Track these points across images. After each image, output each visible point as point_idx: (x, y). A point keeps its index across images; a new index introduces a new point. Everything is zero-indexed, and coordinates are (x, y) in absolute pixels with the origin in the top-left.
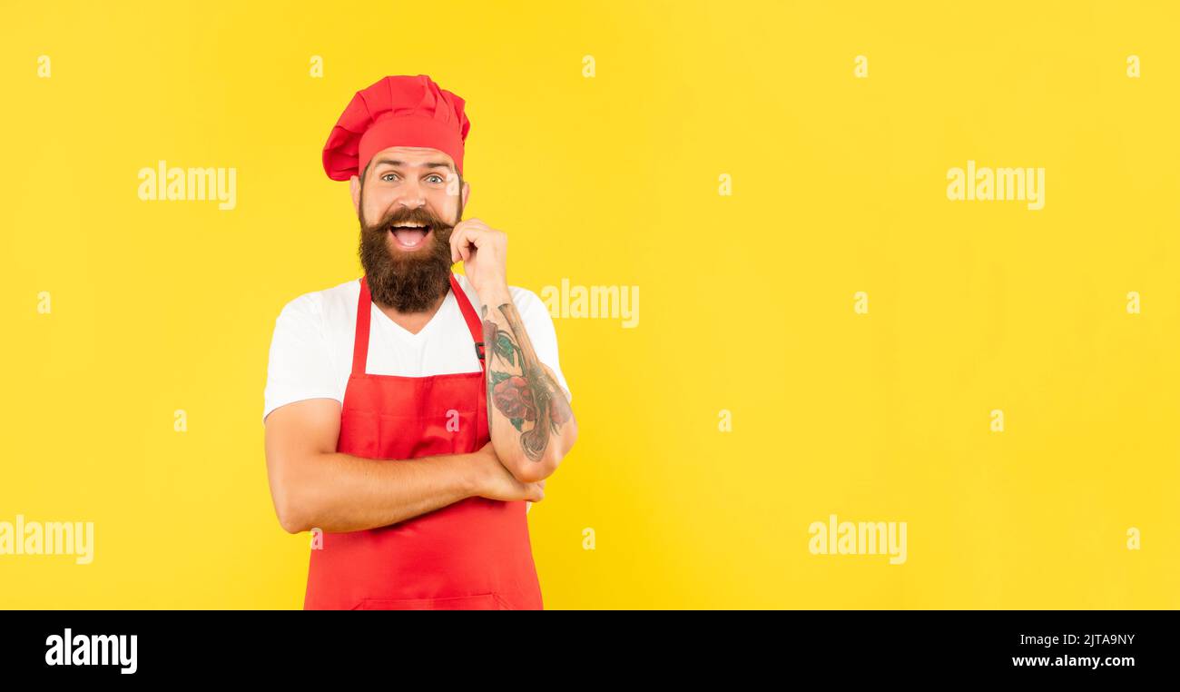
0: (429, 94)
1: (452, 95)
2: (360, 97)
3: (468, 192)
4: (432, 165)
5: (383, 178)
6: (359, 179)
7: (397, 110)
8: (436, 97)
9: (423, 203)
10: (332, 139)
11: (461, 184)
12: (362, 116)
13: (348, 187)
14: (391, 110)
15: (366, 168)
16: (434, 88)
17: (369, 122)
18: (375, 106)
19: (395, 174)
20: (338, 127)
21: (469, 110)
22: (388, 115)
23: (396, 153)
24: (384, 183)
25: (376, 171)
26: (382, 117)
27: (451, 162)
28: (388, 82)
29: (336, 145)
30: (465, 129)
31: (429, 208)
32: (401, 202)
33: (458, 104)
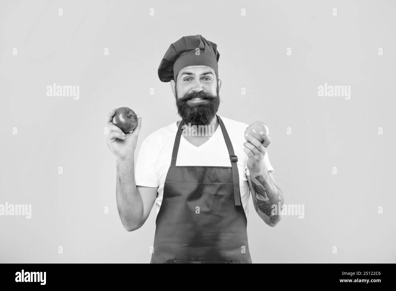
0: (201, 42)
1: (211, 43)
2: (172, 46)
3: (221, 83)
4: (205, 74)
5: (185, 80)
6: (175, 81)
7: (189, 51)
8: (204, 44)
9: (202, 89)
10: (161, 65)
11: (218, 80)
12: (175, 54)
13: (169, 85)
14: (186, 51)
15: (177, 76)
16: (204, 40)
17: (177, 56)
18: (179, 49)
19: (190, 78)
20: (164, 60)
21: (218, 49)
22: (185, 53)
23: (190, 69)
24: (185, 82)
25: (181, 77)
26: (182, 54)
27: (213, 71)
28: (183, 39)
29: (163, 67)
30: (218, 56)
31: (205, 91)
32: (193, 90)
33: (214, 46)
